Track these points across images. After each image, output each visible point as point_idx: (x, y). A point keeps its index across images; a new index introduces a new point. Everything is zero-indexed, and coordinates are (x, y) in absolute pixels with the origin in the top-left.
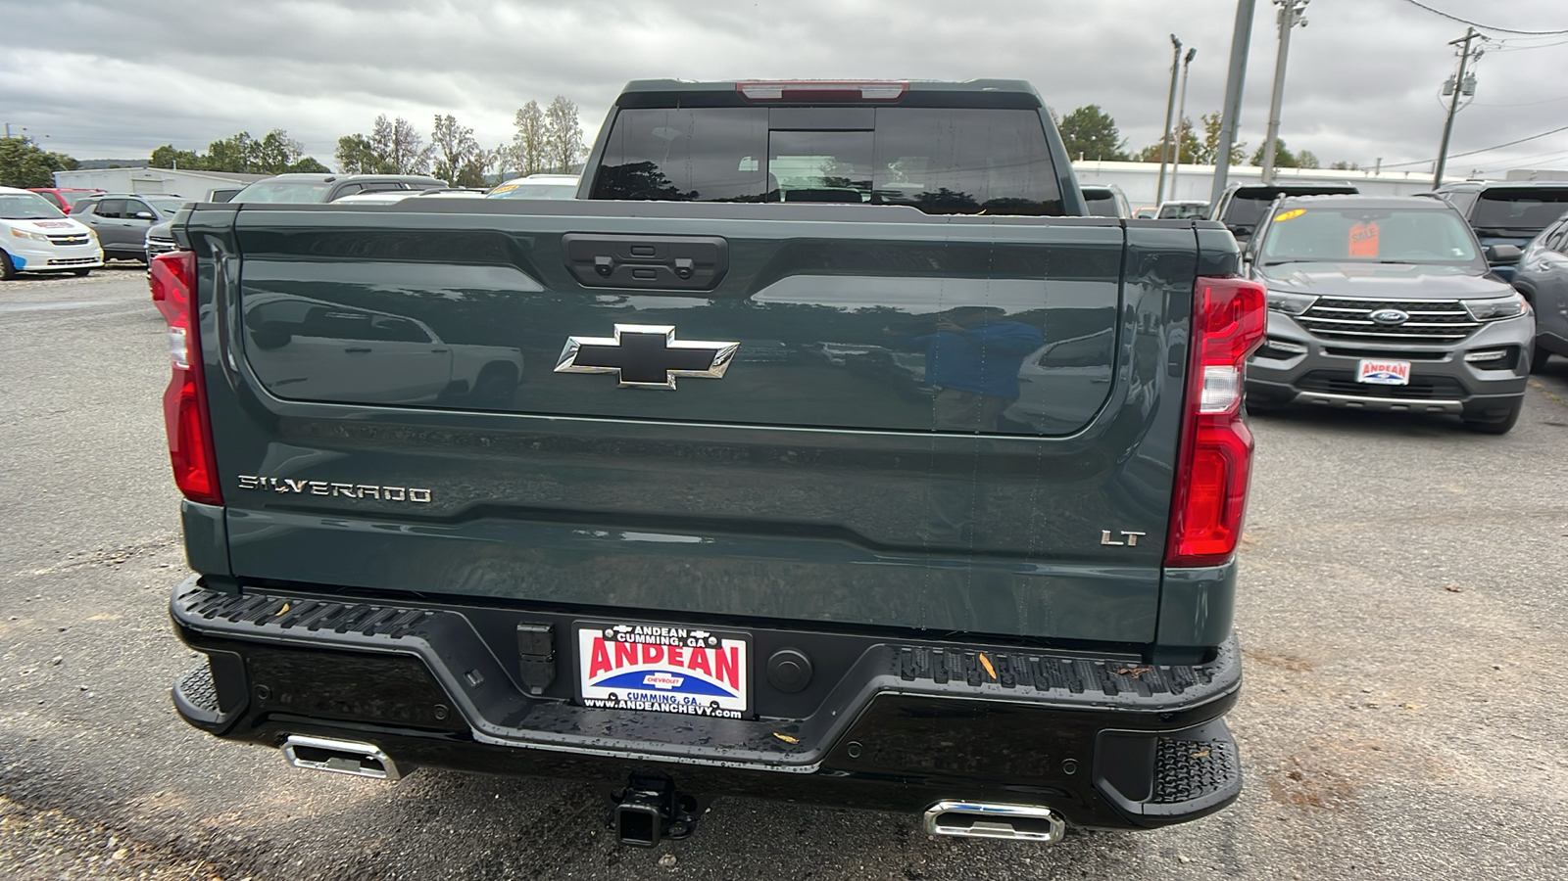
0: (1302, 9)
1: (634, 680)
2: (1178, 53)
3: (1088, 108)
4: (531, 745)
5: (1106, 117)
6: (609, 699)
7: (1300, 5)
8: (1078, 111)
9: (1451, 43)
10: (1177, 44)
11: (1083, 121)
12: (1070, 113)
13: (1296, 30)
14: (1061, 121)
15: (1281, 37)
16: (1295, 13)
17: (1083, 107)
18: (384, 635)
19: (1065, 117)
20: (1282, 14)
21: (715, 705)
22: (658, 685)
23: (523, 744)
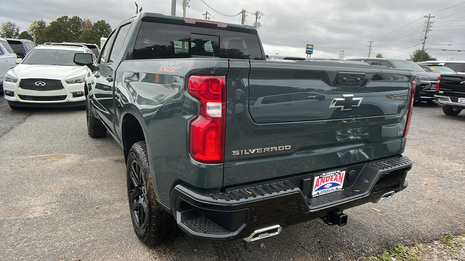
0: (188, 2)
1: (322, 188)
2: (137, 8)
3: (101, 21)
4: (321, 209)
5: (108, 24)
6: (317, 194)
7: (188, 1)
8: (98, 22)
9: (203, 15)
10: (137, 5)
11: (100, 25)
12: (96, 22)
13: (187, 8)
14: (93, 24)
15: (183, 9)
16: (186, 3)
17: (100, 20)
18: (289, 190)
19: (94, 23)
20: (184, 3)
21: (337, 189)
22: (327, 187)
23: (319, 209)
